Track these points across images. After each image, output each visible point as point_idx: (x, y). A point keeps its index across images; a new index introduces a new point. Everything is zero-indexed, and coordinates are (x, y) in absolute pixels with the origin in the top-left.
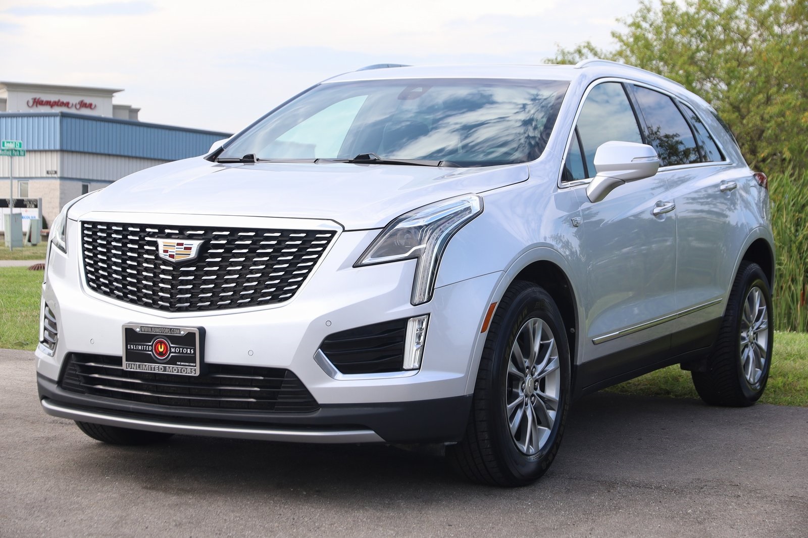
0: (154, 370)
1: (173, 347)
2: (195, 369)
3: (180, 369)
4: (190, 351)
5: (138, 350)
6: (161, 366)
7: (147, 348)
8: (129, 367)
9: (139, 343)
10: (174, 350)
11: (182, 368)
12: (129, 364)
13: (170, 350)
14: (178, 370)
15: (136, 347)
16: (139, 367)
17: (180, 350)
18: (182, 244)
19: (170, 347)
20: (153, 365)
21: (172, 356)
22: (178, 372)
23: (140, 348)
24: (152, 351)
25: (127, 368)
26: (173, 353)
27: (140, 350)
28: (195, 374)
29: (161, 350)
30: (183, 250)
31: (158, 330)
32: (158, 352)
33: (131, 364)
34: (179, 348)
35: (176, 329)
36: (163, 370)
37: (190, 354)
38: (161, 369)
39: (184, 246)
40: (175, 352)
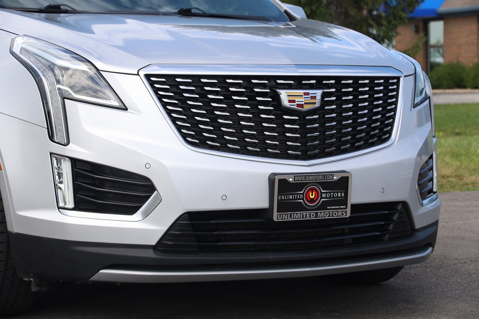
0: (306, 217)
1: (324, 193)
2: (346, 211)
3: (331, 213)
4: (341, 195)
5: (289, 199)
6: (313, 213)
7: (299, 197)
8: (280, 218)
9: (290, 193)
10: (325, 195)
11: (334, 212)
12: (280, 215)
13: (321, 195)
14: (330, 214)
15: (287, 197)
16: (291, 217)
17: (331, 195)
18: (308, 94)
19: (322, 193)
20: (304, 213)
21: (323, 201)
22: (330, 216)
23: (291, 197)
24: (303, 199)
25: (278, 219)
26: (324, 198)
27: (291, 199)
28: (346, 216)
29: (312, 197)
30: (310, 99)
31: (311, 178)
32: (309, 199)
33: (283, 214)
34: (330, 193)
35: (330, 175)
36: (314, 216)
37: (341, 197)
38: (313, 215)
39: (311, 95)
40: (326, 198)
